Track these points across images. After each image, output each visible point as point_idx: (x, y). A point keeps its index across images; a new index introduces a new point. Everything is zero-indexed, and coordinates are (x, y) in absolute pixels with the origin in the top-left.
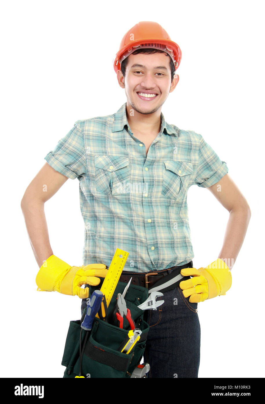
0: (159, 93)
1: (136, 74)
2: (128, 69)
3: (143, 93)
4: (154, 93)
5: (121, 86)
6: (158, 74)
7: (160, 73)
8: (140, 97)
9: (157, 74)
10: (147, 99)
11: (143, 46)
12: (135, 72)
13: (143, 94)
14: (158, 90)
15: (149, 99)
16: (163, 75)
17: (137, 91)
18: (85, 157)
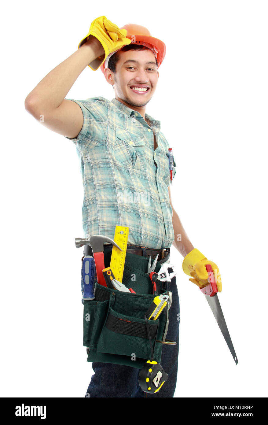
0: (151, 87)
1: (129, 70)
2: (119, 66)
3: (137, 87)
4: (146, 87)
5: (109, 83)
7: (150, 68)
8: (134, 91)
9: (147, 70)
12: (127, 68)
13: (137, 88)
14: (150, 83)
15: (142, 93)
16: (153, 70)
17: (130, 86)
18: (107, 124)
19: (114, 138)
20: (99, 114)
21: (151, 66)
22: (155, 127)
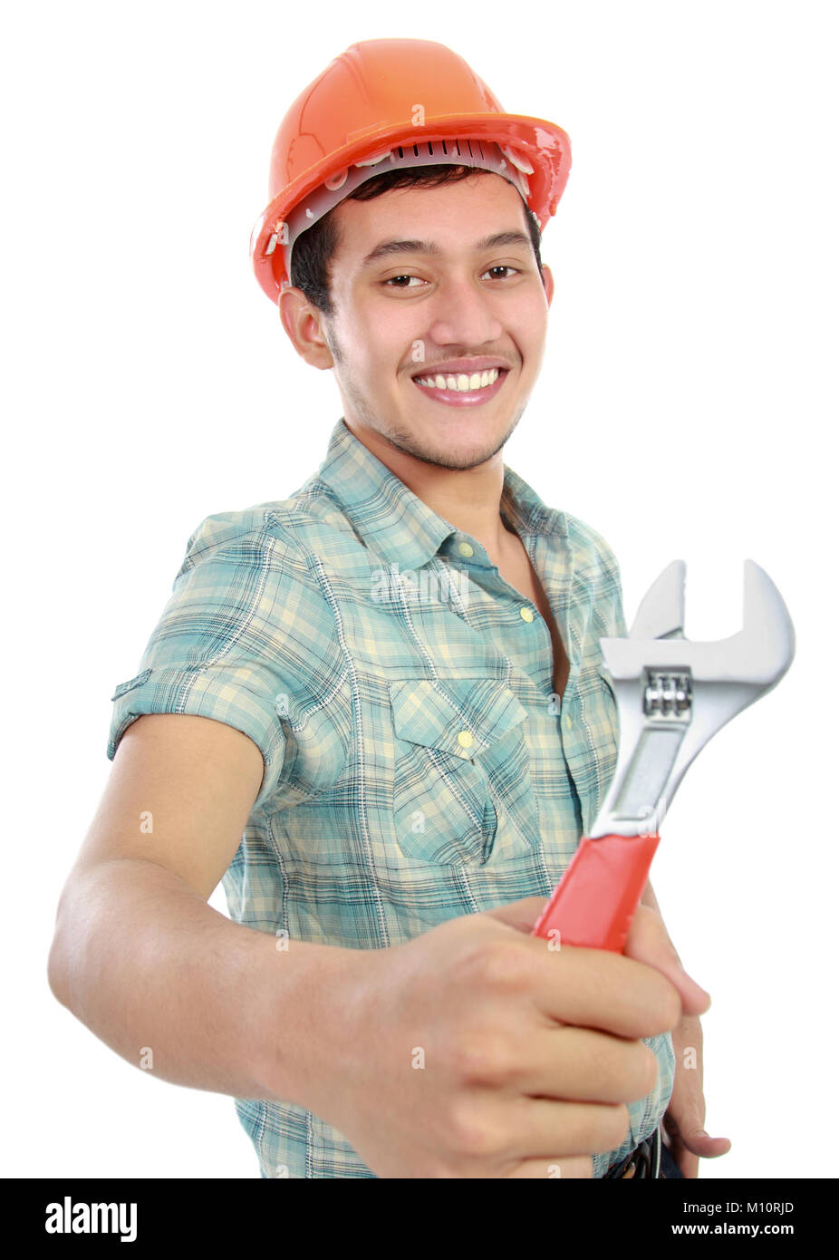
0: (513, 362)
1: (396, 290)
2: (345, 274)
3: (446, 373)
4: (490, 365)
5: (311, 361)
6: (491, 271)
7: (503, 264)
8: (432, 394)
9: (487, 276)
10: (467, 400)
11: (402, 156)
12: (384, 283)
13: (446, 378)
14: (508, 346)
15: (475, 398)
16: (519, 271)
17: (413, 371)
18: (346, 691)
19: (389, 751)
20: (303, 654)
21: (503, 255)
22: (541, 542)
